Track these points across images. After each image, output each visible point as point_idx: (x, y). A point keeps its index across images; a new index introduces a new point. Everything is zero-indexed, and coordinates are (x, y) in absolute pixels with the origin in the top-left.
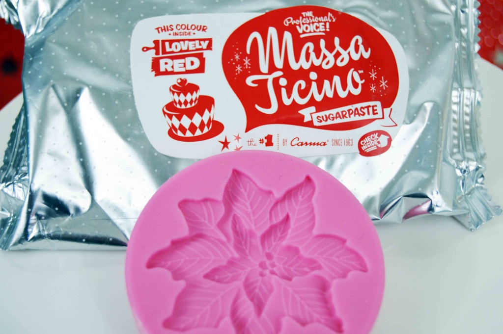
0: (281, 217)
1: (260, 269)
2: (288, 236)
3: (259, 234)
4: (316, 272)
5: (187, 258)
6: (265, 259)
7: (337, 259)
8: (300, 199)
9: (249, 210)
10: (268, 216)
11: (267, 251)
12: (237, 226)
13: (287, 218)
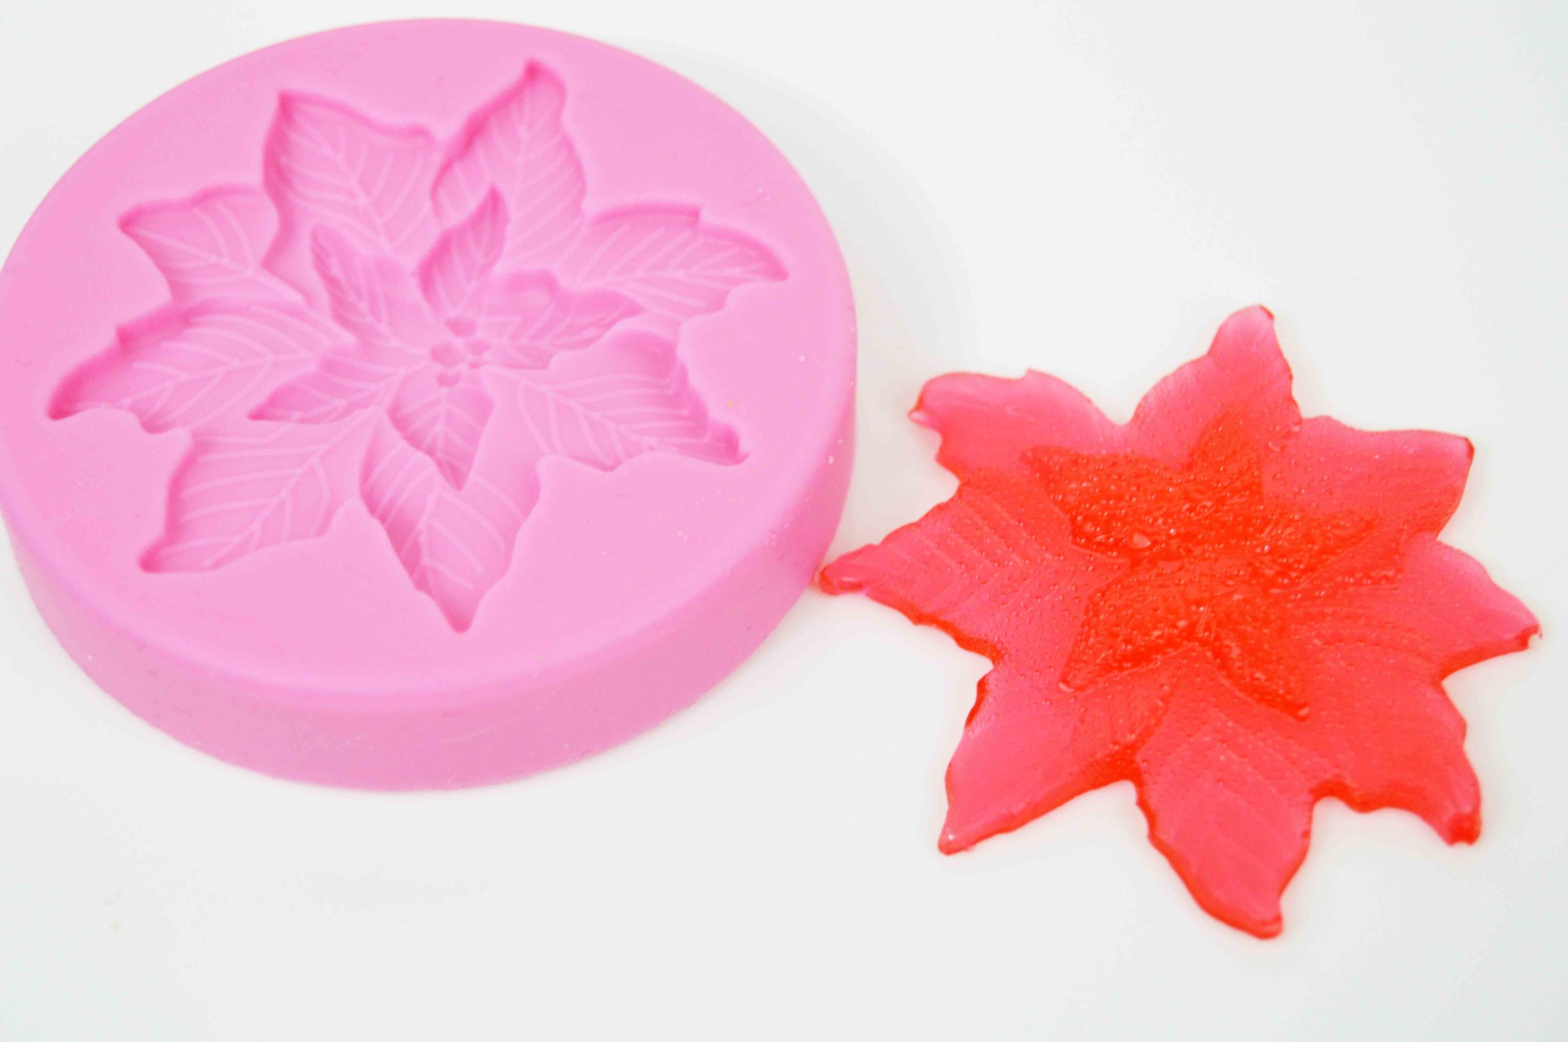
0: (473, 201)
1: (438, 368)
2: (508, 247)
3: (410, 262)
4: (623, 326)
5: (184, 376)
6: (447, 337)
7: (680, 275)
8: (523, 133)
9: (362, 200)
10: (427, 205)
11: (452, 313)
12: (333, 261)
13: (494, 200)
